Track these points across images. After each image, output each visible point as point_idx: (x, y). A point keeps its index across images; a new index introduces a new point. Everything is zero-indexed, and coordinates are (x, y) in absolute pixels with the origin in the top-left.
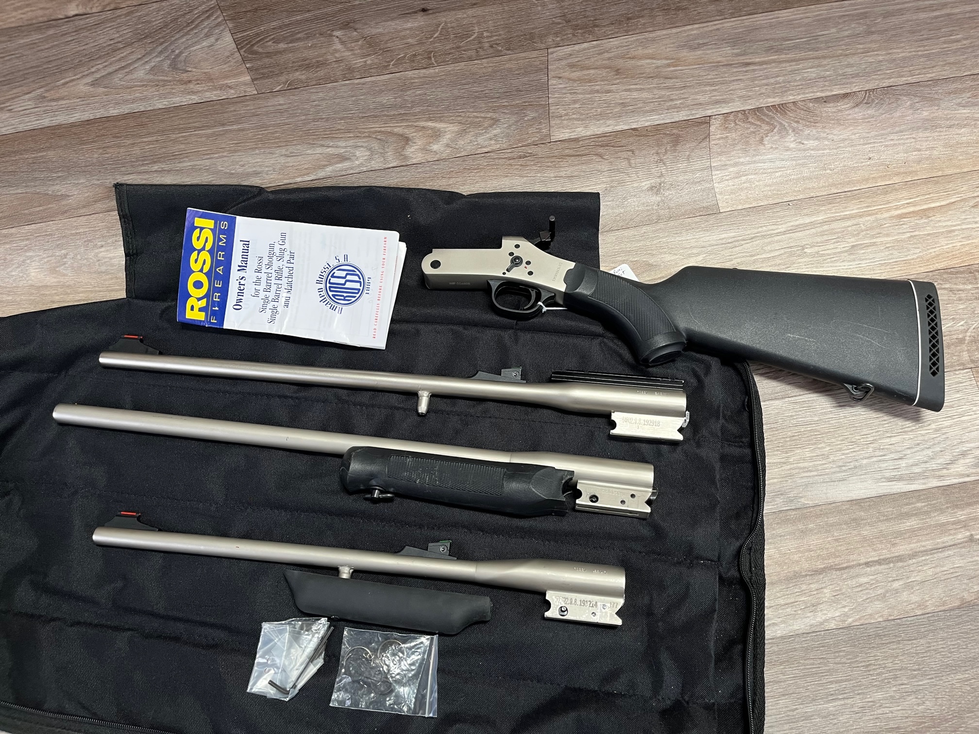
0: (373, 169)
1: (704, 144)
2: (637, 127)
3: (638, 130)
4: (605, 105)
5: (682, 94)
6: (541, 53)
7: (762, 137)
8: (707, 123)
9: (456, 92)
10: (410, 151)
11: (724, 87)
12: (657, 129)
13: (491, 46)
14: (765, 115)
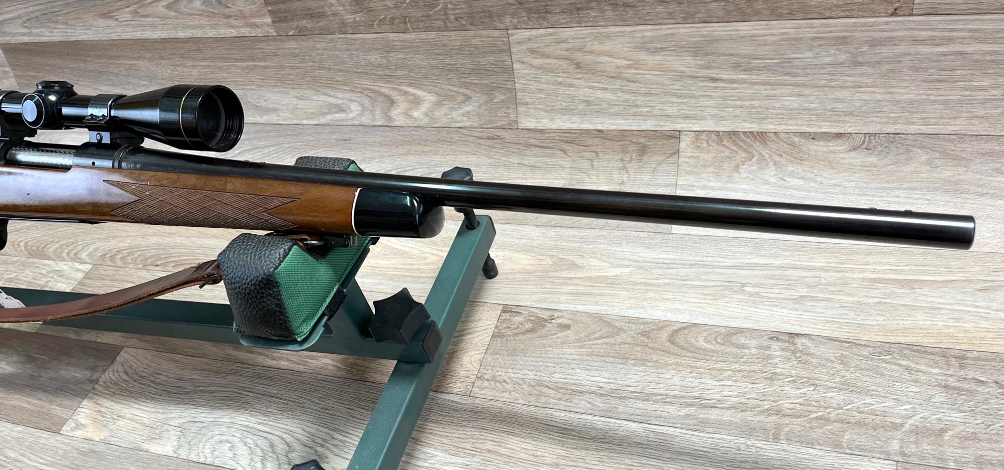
0: (363, 124)
1: (672, 160)
2: (602, 129)
3: (603, 132)
4: (569, 100)
5: (648, 101)
6: (501, 33)
7: (738, 164)
8: (676, 137)
9: (431, 62)
10: (395, 113)
11: (692, 102)
12: (623, 135)
13: (456, 19)
14: (742, 141)
